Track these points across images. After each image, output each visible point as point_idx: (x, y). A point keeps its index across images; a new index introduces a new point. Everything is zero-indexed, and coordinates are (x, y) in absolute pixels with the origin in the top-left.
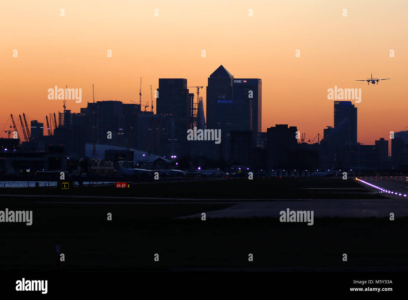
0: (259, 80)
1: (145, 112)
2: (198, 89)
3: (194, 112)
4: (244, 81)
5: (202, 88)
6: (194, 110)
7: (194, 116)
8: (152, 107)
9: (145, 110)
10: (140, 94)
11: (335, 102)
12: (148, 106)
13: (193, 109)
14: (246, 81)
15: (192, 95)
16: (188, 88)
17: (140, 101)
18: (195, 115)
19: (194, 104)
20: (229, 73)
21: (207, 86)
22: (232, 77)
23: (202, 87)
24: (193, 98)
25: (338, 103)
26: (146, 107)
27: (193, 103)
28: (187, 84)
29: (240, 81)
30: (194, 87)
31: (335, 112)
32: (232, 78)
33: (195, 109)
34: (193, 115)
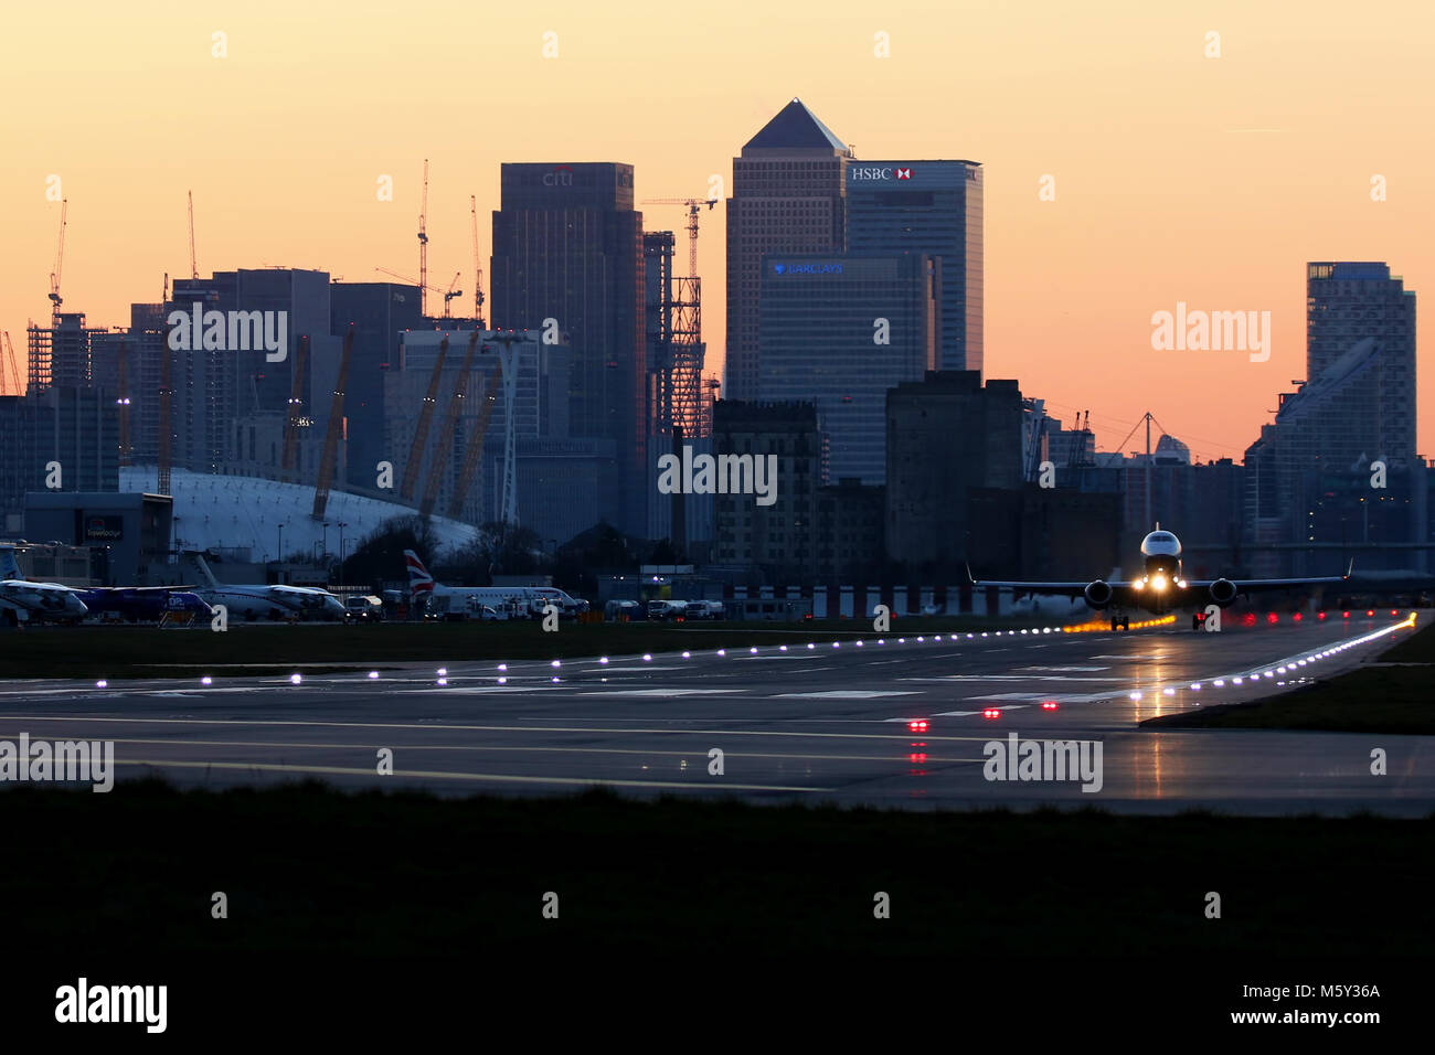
0: (968, 167)
1: (449, 323)
2: (694, 210)
3: (674, 319)
4: (900, 174)
5: (711, 208)
6: (675, 311)
7: (677, 336)
8: (480, 300)
9: (447, 311)
10: (422, 236)
11: (1311, 265)
12: (459, 293)
13: (669, 304)
14: (907, 173)
15: (665, 241)
16: (636, 209)
17: (423, 270)
18: (680, 332)
19: (675, 283)
20: (831, 133)
21: (731, 196)
22: (848, 154)
23: (711, 204)
24: (669, 255)
25: (1323, 272)
26: (449, 297)
27: (668, 279)
28: (631, 186)
29: (880, 174)
30: (674, 202)
31: (1311, 316)
32: (843, 160)
33: (679, 304)
34: (669, 334)
